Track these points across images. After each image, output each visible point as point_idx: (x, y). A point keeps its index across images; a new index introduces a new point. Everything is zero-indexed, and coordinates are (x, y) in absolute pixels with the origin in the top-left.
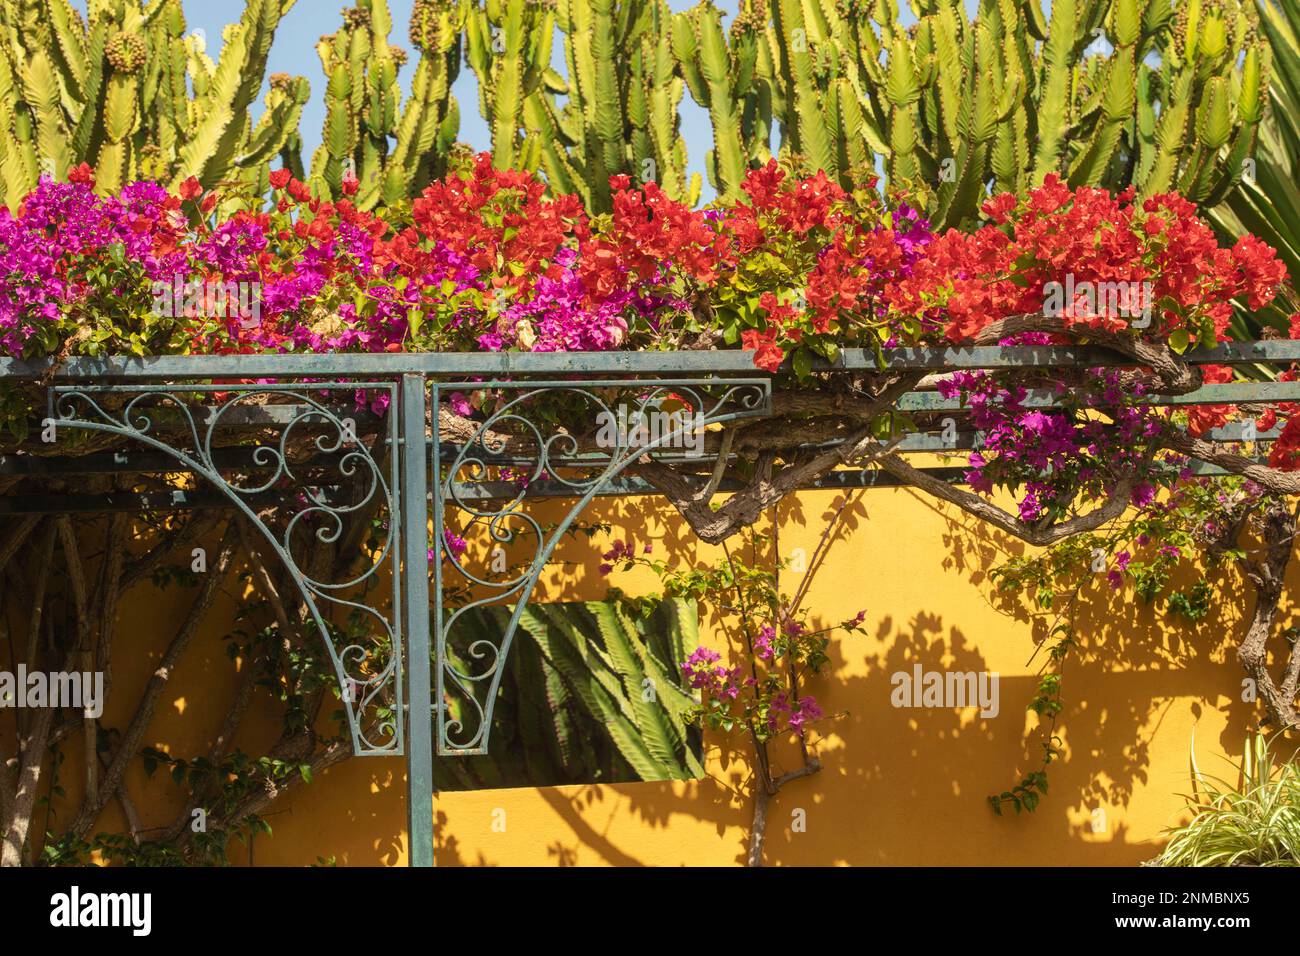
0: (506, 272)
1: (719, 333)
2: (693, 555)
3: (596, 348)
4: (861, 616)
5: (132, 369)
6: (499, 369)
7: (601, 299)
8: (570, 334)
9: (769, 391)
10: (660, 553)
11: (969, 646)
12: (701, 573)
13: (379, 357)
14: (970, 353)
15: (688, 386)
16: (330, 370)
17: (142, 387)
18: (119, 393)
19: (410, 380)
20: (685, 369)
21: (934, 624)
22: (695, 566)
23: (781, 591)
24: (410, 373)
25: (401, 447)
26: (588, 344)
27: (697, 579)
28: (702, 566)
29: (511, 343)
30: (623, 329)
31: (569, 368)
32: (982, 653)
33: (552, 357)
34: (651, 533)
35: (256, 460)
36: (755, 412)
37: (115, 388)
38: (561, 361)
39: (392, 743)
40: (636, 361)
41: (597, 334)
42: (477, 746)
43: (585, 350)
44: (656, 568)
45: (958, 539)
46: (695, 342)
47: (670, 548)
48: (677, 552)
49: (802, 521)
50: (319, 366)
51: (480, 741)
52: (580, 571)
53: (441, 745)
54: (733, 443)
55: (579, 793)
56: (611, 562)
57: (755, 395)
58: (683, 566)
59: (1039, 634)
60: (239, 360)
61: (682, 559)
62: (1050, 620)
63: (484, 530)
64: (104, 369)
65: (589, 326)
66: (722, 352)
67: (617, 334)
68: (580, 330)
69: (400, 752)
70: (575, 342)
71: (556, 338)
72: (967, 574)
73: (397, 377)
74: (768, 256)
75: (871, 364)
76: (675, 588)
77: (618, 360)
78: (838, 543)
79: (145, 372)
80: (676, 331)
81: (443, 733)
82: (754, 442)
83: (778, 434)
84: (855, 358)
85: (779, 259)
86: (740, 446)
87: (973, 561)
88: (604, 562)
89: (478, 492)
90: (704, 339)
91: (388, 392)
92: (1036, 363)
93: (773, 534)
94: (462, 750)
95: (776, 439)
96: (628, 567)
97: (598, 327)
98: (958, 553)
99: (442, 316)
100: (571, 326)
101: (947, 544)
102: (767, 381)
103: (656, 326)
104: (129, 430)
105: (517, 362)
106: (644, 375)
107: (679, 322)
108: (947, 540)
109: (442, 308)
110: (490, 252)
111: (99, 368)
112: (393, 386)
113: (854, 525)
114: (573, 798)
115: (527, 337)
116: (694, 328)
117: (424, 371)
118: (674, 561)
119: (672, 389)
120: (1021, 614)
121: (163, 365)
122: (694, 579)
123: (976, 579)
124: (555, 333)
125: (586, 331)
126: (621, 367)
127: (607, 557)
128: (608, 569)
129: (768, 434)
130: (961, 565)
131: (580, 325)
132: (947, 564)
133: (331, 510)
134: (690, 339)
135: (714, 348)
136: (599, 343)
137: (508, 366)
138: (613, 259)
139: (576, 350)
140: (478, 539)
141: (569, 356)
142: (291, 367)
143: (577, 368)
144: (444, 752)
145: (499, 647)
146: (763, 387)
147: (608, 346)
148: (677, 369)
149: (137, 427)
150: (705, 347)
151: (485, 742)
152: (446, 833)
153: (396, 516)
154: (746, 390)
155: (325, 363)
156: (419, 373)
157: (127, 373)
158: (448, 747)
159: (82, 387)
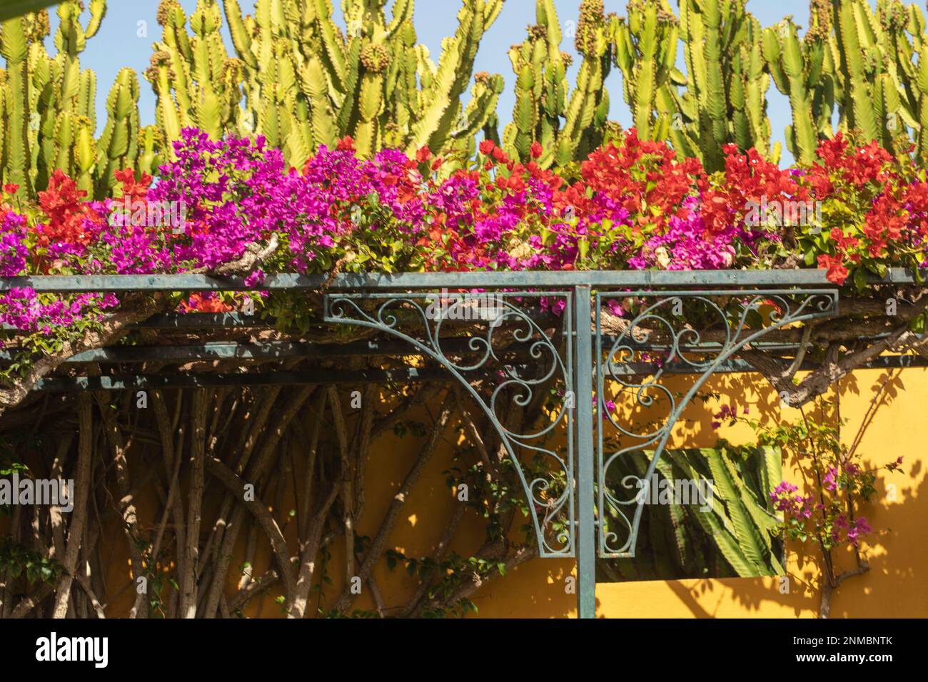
0: (648, 213)
1: (801, 257)
2: (778, 416)
3: (713, 268)
4: (900, 460)
5: (383, 282)
6: (644, 282)
7: (717, 233)
8: (694, 258)
9: (837, 298)
10: (755, 414)
12: (784, 428)
13: (559, 274)
15: (779, 295)
16: (523, 283)
17: (390, 295)
18: (374, 299)
19: (580, 290)
20: (776, 282)
22: (780, 423)
24: (580, 285)
25: (574, 338)
26: (707, 265)
27: (781, 433)
28: (785, 423)
29: (652, 264)
30: (732, 254)
31: (693, 282)
33: (681, 274)
34: (748, 399)
35: (471, 347)
36: (827, 314)
37: (372, 295)
38: (688, 277)
39: (566, 548)
40: (742, 277)
41: (713, 257)
42: (627, 551)
43: (705, 268)
44: (752, 425)
46: (783, 263)
47: (762, 411)
48: (767, 413)
49: (857, 391)
50: (515, 280)
51: (629, 547)
52: (697, 426)
53: (602, 550)
54: (811, 335)
55: (696, 585)
56: (720, 420)
57: (826, 301)
58: (771, 423)
60: (459, 276)
61: (770, 418)
63: (629, 397)
64: (364, 282)
65: (708, 252)
66: (803, 270)
67: (728, 258)
68: (701, 255)
69: (572, 555)
70: (698, 263)
71: (684, 260)
73: (571, 288)
74: (836, 201)
75: (911, 279)
76: (766, 439)
77: (729, 276)
78: (882, 407)
79: (392, 285)
80: (770, 256)
81: (603, 542)
82: (826, 335)
83: (844, 330)
84: (899, 275)
85: (844, 204)
86: (816, 338)
88: (714, 420)
89: (626, 370)
90: (791, 261)
91: (564, 299)
93: (835, 401)
94: (616, 554)
95: (841, 333)
96: (732, 424)
97: (714, 253)
99: (603, 244)
100: (695, 252)
102: (835, 291)
103: (756, 251)
104: (381, 325)
105: (657, 278)
106: (747, 287)
107: (772, 249)
109: (603, 239)
110: (636, 199)
111: (360, 282)
112: (568, 294)
114: (691, 589)
115: (664, 259)
116: (783, 254)
117: (590, 284)
118: (765, 420)
119: (767, 297)
121: (405, 280)
122: (779, 432)
124: (683, 257)
125: (706, 255)
126: (731, 281)
127: (717, 417)
128: (718, 425)
129: (836, 329)
131: (701, 251)
133: (524, 383)
134: (780, 261)
135: (797, 268)
136: (715, 264)
137: (650, 280)
138: (725, 204)
139: (698, 269)
140: (624, 404)
141: (694, 273)
142: (496, 281)
143: (700, 281)
144: (604, 555)
146: (832, 295)
147: (721, 266)
148: (771, 283)
149: (387, 323)
150: (791, 267)
151: (633, 548)
152: (599, 613)
154: (820, 297)
155: (521, 278)
156: (586, 285)
157: (380, 285)
158: (607, 551)
159: (348, 295)
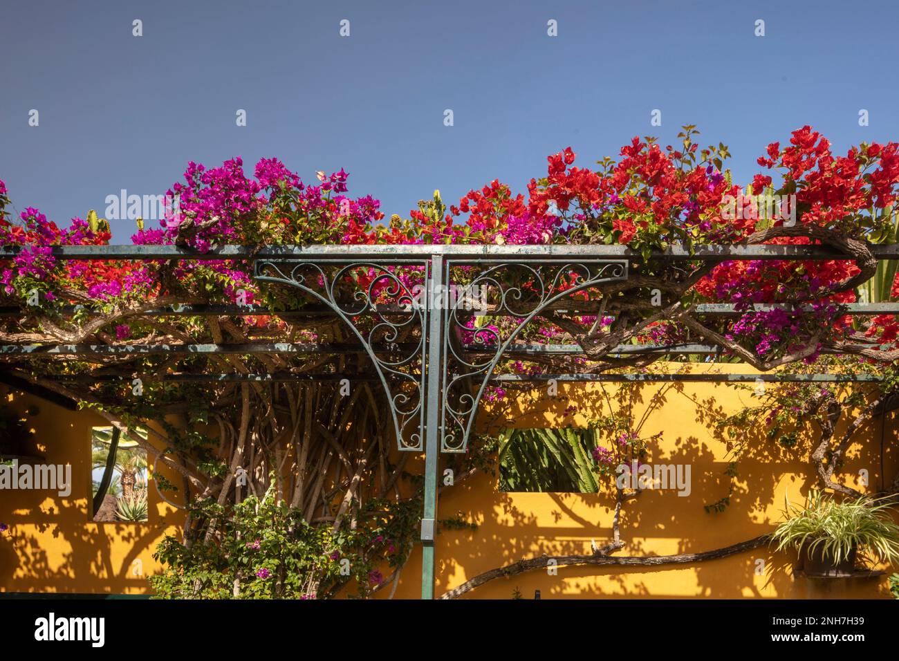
1: (602, 238)
3: (534, 243)
4: (661, 433)
5: (296, 251)
6: (482, 253)
7: (538, 218)
8: (521, 238)
9: (627, 266)
10: (590, 413)
11: (709, 450)
13: (420, 246)
14: (745, 248)
15: (582, 263)
16: (395, 253)
17: (300, 260)
18: (289, 263)
19: (435, 258)
20: (582, 254)
21: (695, 441)
23: (633, 427)
24: (435, 255)
26: (531, 242)
28: (604, 417)
30: (550, 235)
32: (713, 453)
33: (510, 249)
35: (355, 298)
36: (619, 278)
37: (288, 260)
40: (555, 250)
41: (535, 236)
42: (461, 448)
43: (528, 244)
45: (701, 411)
47: (593, 410)
50: (389, 250)
51: (463, 446)
53: (442, 447)
56: (568, 412)
57: (619, 268)
58: (598, 417)
59: (729, 448)
62: (734, 443)
64: (284, 250)
65: (531, 232)
66: (602, 246)
67: (546, 237)
69: (421, 449)
71: (514, 241)
72: (705, 424)
73: (429, 256)
75: (686, 253)
76: (591, 424)
77: (546, 249)
78: (655, 410)
79: (302, 253)
81: (443, 440)
82: (619, 305)
83: (631, 303)
84: (678, 249)
86: (610, 307)
87: (707, 420)
88: (565, 412)
90: (593, 240)
91: (423, 264)
92: (785, 254)
94: (452, 450)
97: (536, 233)
98: (702, 417)
101: (697, 413)
102: (626, 261)
104: (294, 282)
105: (493, 250)
108: (697, 412)
111: (281, 250)
112: (426, 261)
113: (662, 404)
114: (560, 496)
116: (588, 234)
118: (594, 415)
120: (723, 440)
121: (312, 250)
122: (600, 422)
123: (709, 426)
125: (529, 234)
126: (547, 253)
130: (702, 421)
131: (526, 233)
132: (697, 420)
133: (392, 325)
134: (586, 241)
135: (598, 244)
136: (536, 241)
137: (486, 252)
138: (547, 196)
139: (523, 244)
141: (519, 247)
143: (523, 253)
144: (443, 451)
145: (475, 399)
146: (624, 264)
147: (541, 242)
148: (577, 254)
149: (298, 279)
150: (593, 244)
151: (465, 446)
152: (513, 505)
153: (424, 329)
154: (615, 266)
155: (392, 249)
156: (440, 255)
157: (294, 253)
158: (446, 448)
159: (272, 260)
